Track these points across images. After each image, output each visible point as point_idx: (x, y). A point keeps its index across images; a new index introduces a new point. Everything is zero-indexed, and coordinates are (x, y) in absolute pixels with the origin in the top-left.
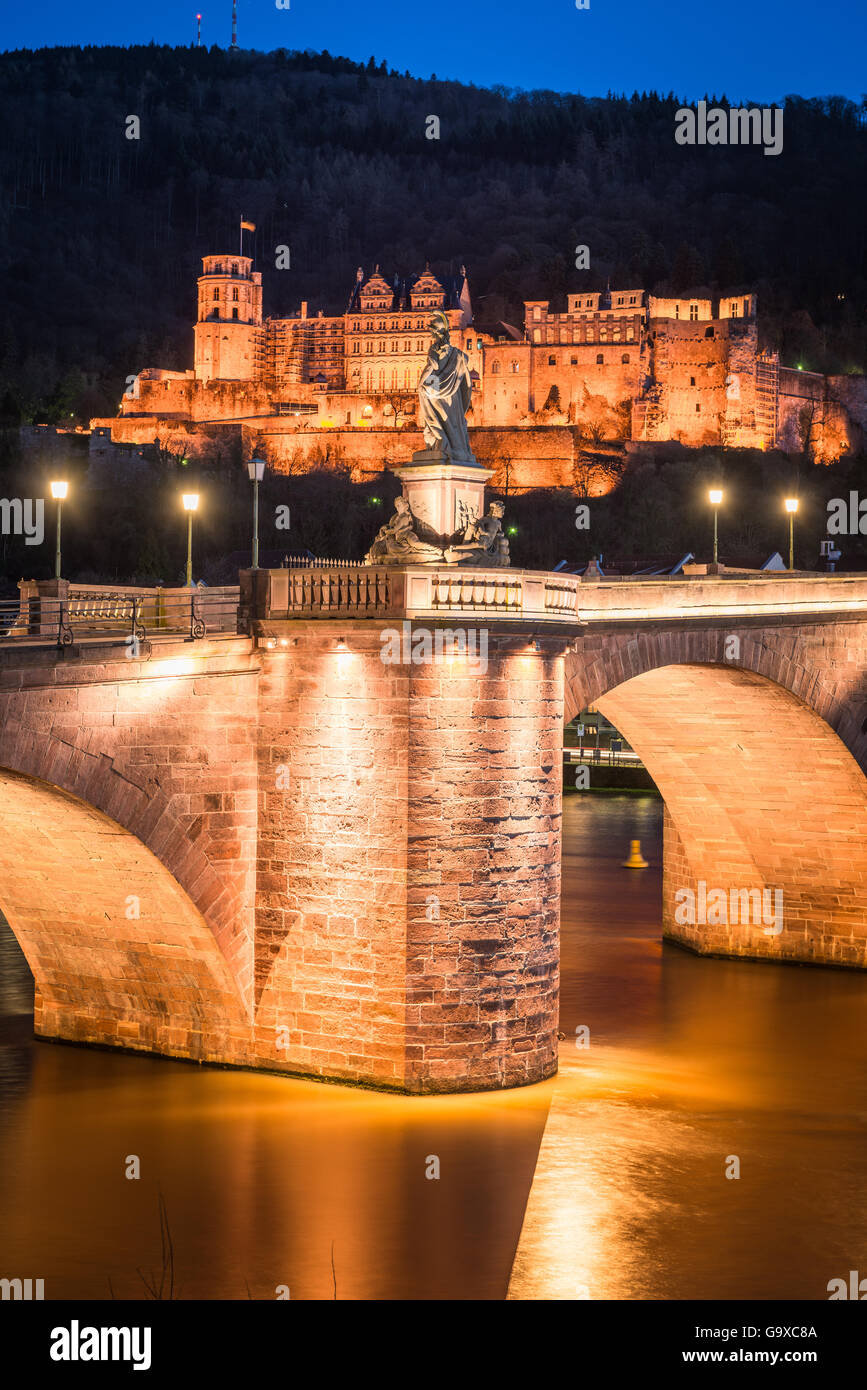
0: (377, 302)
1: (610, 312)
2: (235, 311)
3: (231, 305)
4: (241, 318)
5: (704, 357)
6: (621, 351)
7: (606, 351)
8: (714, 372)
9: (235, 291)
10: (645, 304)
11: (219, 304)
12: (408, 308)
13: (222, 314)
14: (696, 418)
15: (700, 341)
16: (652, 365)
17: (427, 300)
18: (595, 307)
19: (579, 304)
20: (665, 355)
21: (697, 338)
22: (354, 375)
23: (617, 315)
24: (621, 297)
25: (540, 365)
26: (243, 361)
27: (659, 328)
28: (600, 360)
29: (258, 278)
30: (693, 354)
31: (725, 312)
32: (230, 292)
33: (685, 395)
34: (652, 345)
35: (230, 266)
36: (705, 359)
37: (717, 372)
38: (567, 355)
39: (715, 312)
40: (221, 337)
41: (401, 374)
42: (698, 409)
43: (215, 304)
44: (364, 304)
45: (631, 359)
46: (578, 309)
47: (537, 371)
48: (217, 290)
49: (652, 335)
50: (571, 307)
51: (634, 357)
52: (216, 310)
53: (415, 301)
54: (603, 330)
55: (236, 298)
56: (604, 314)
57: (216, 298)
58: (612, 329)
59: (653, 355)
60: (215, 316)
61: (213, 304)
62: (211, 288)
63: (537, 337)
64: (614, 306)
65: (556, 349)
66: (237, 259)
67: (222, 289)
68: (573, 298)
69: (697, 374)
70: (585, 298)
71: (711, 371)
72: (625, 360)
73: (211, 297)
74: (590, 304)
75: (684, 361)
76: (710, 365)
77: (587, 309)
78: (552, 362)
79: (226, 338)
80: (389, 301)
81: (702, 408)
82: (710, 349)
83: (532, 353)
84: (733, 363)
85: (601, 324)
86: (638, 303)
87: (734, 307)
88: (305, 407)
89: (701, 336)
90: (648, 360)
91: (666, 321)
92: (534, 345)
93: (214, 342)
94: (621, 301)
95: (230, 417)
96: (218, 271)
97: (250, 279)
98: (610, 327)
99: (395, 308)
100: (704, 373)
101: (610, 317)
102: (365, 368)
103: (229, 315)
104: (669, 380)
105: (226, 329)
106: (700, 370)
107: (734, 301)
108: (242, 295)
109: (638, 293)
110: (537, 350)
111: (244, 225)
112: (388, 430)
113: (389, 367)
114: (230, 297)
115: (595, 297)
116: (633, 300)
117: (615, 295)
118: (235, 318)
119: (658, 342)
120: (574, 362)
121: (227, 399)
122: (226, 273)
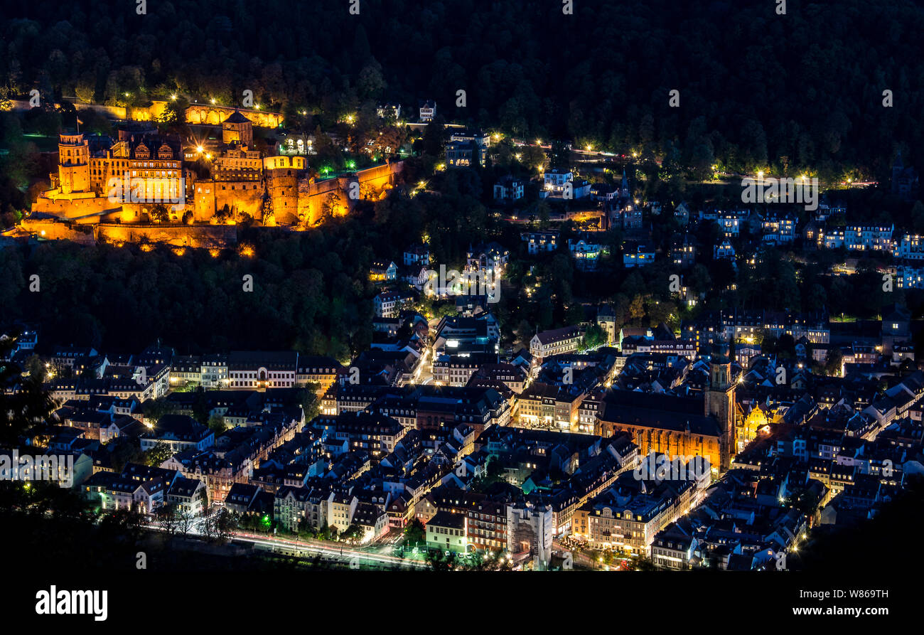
0: (142, 155)
2: (78, 160)
3: (76, 157)
4: (81, 162)
6: (253, 184)
9: (78, 151)
12: (157, 158)
13: (72, 162)
16: (266, 188)
17: (165, 155)
20: (271, 185)
25: (219, 189)
27: (268, 174)
28: (244, 187)
29: (86, 142)
32: (75, 152)
33: (280, 199)
37: (293, 190)
43: (69, 157)
44: (136, 155)
48: (69, 151)
51: (258, 187)
52: (69, 160)
53: (160, 155)
55: (78, 155)
57: (69, 155)
59: (266, 184)
60: (69, 164)
61: (68, 157)
63: (217, 177)
66: (77, 137)
67: (72, 152)
71: (290, 189)
72: (255, 187)
73: (67, 154)
78: (224, 188)
80: (148, 155)
81: (288, 204)
82: (290, 181)
83: (215, 186)
84: (300, 189)
89: (286, 174)
96: (69, 143)
97: (83, 144)
99: (151, 158)
103: (76, 162)
105: (75, 169)
108: (81, 153)
110: (217, 183)
111: (78, 121)
116: (256, 155)
118: (78, 164)
120: (233, 188)
122: (73, 144)
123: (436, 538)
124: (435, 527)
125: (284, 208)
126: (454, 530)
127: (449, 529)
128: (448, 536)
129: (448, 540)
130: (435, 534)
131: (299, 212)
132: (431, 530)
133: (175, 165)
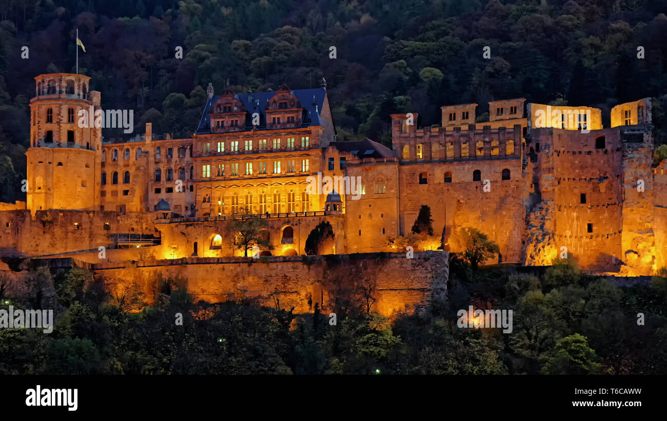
0: (227, 121)
1: (488, 124)
3: (66, 127)
5: (594, 170)
7: (484, 168)
8: (607, 187)
10: (526, 115)
11: (52, 127)
14: (588, 240)
15: (589, 153)
18: (471, 120)
19: (452, 117)
20: (550, 170)
21: (586, 149)
22: (204, 201)
23: (495, 126)
24: (500, 107)
25: (410, 184)
26: (79, 189)
30: (582, 168)
31: (616, 121)
32: (65, 113)
34: (534, 158)
35: (64, 84)
36: (597, 173)
38: (438, 174)
39: (606, 121)
40: (55, 163)
41: (256, 200)
42: (590, 228)
43: (49, 127)
45: (512, 174)
46: (453, 122)
47: (406, 191)
48: (50, 111)
49: (534, 148)
50: (445, 121)
51: (515, 174)
54: (480, 144)
56: (480, 127)
57: (49, 120)
58: (490, 142)
59: (536, 169)
62: (44, 109)
64: (493, 117)
65: (428, 166)
67: (55, 111)
68: (446, 110)
69: (588, 190)
70: (459, 110)
71: (603, 187)
73: (43, 119)
74: (465, 116)
75: (572, 176)
76: (601, 179)
77: (463, 121)
78: (423, 181)
79: (60, 164)
81: (594, 228)
85: (477, 138)
86: (520, 114)
87: (627, 114)
88: (147, 237)
89: (592, 147)
90: (531, 176)
91: (550, 131)
92: (401, 163)
93: (46, 169)
94: (500, 111)
95: (62, 251)
98: (487, 139)
100: (596, 189)
101: (486, 128)
102: (217, 193)
103: (64, 139)
104: (556, 197)
106: (591, 186)
107: (626, 106)
109: (518, 102)
112: (238, 261)
113: (243, 192)
114: (65, 119)
115: (471, 108)
117: (493, 105)
119: (542, 156)
120: (448, 179)
121: (58, 231)
125: (585, 240)
131: (626, 245)
133: (306, 140)
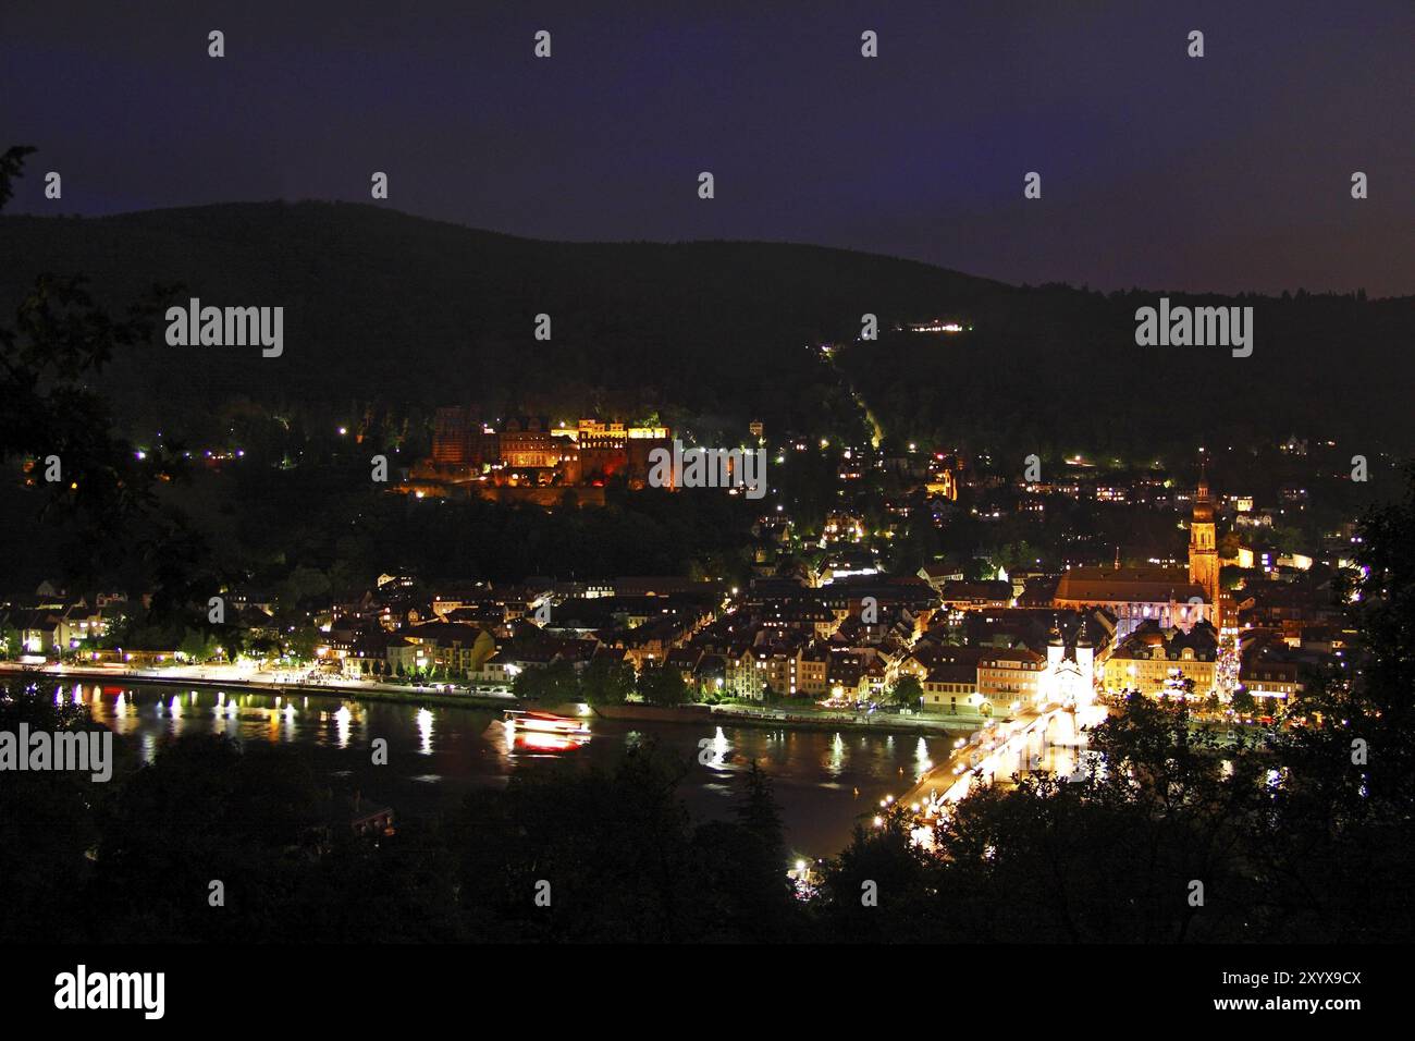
123: (937, 699)
124: (935, 685)
126: (962, 685)
127: (954, 685)
128: (954, 694)
129: (953, 699)
130: (936, 693)
132: (931, 689)
